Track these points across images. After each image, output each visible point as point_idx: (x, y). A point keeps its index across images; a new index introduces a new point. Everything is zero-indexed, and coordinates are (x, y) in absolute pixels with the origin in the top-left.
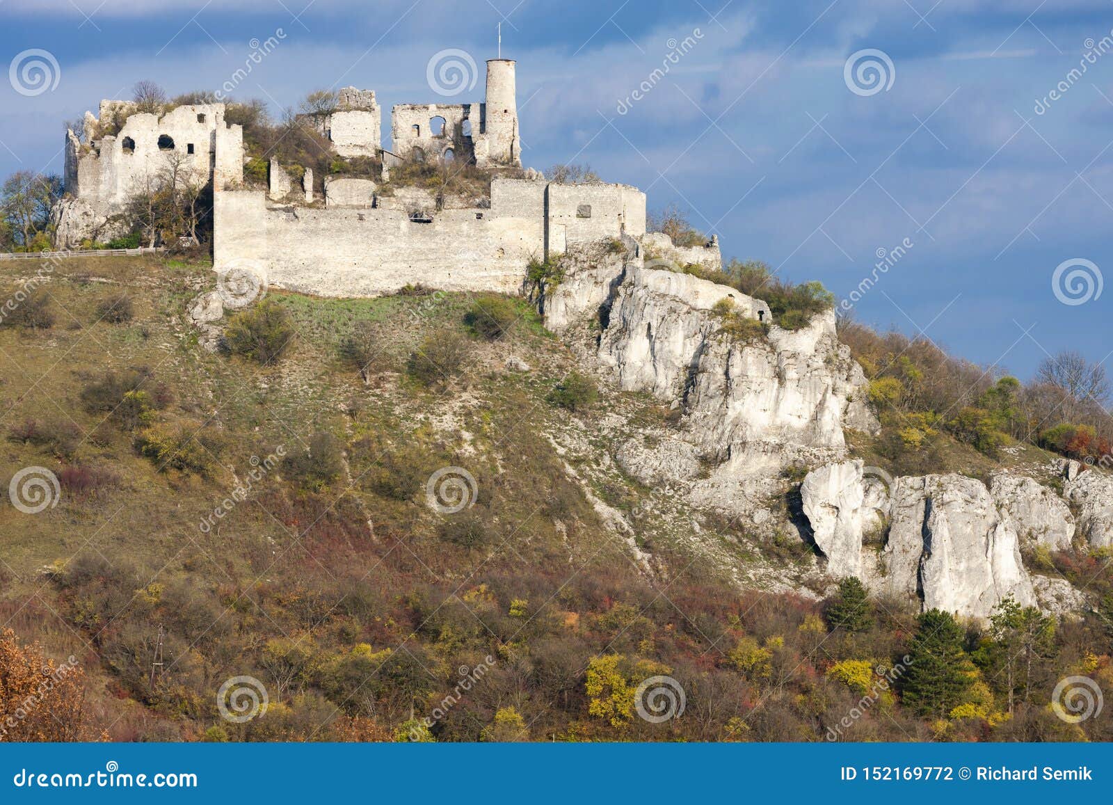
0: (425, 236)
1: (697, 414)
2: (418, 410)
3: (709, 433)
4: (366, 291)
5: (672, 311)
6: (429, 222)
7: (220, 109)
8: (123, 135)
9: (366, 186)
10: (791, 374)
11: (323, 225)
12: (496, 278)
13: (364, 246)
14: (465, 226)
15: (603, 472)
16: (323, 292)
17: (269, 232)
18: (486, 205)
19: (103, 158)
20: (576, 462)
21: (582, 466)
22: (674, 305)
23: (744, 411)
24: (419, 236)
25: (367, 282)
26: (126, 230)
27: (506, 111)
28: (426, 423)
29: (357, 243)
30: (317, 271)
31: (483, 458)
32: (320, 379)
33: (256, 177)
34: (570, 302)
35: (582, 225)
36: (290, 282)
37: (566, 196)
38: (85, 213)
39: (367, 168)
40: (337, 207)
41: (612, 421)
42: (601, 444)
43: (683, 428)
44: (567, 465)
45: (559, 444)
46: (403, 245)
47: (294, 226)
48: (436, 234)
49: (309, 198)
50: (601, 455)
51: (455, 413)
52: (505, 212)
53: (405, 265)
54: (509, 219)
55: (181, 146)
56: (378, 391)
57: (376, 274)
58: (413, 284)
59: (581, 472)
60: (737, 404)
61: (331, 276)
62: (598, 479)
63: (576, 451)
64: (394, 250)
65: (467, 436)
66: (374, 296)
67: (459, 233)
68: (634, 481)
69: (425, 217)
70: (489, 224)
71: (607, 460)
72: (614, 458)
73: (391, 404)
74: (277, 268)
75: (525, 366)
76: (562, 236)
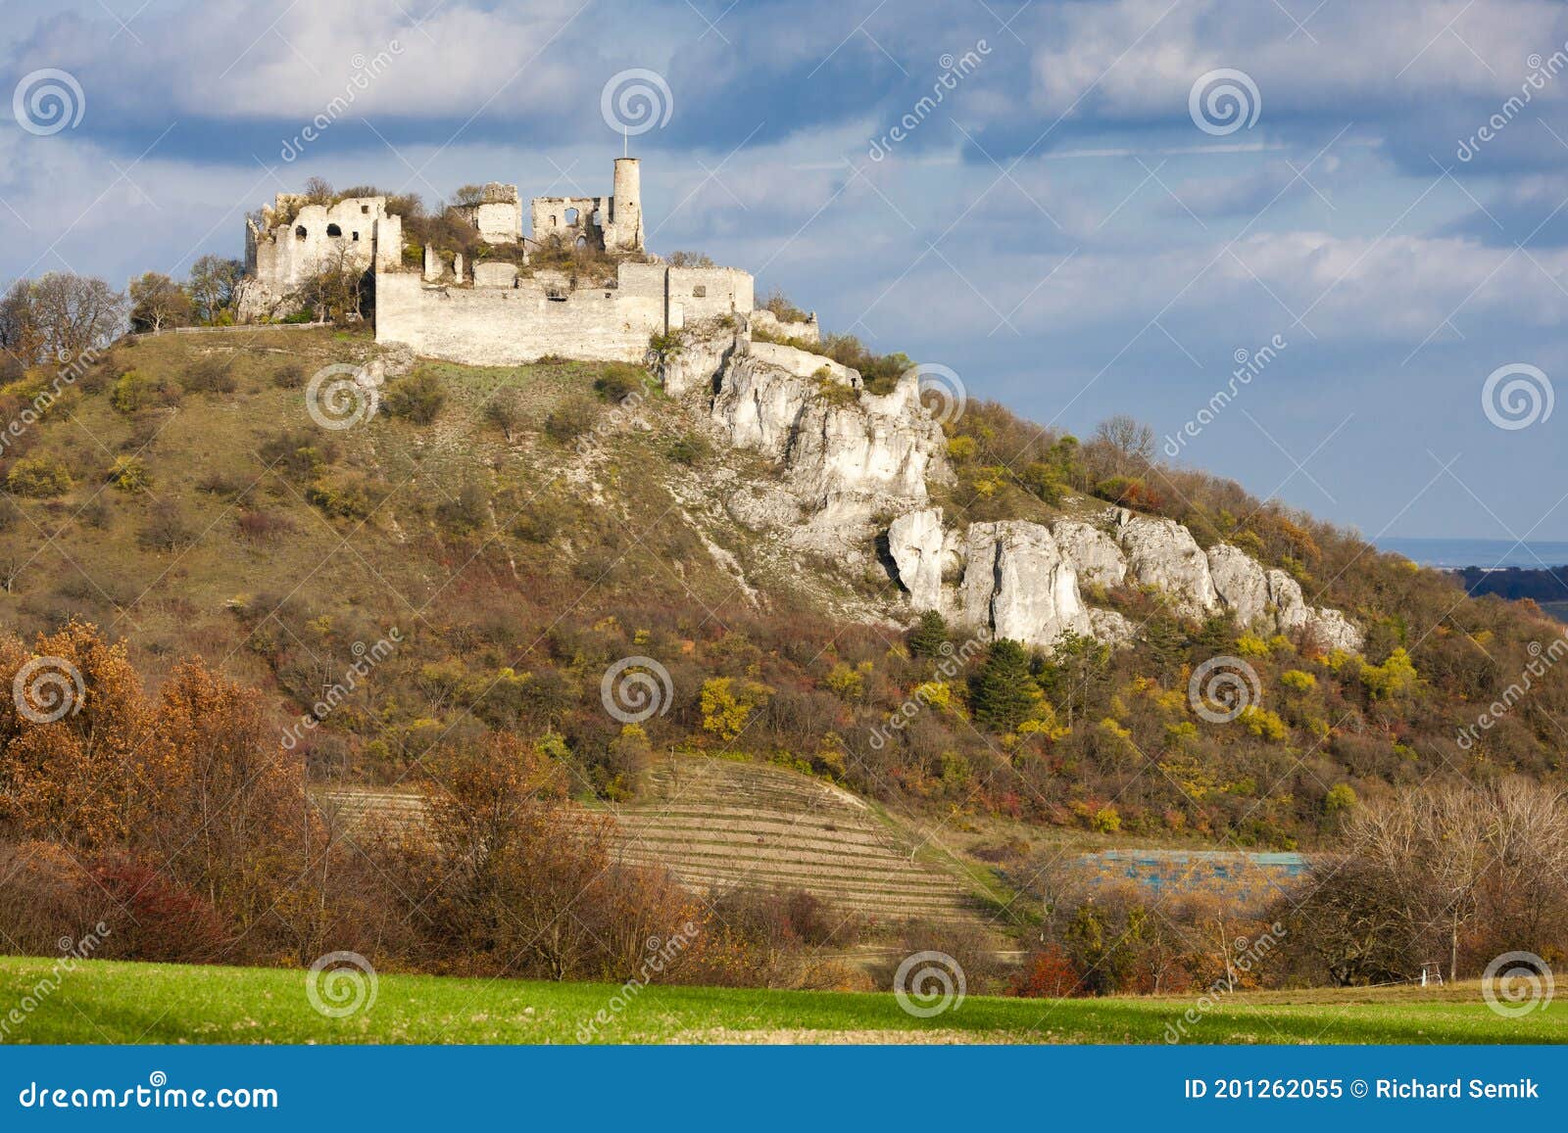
0: (560, 312)
1: (798, 468)
2: (555, 464)
3: (808, 484)
4: (509, 360)
5: (776, 378)
6: (564, 300)
7: (381, 202)
8: (296, 224)
9: (509, 269)
10: (880, 433)
11: (471, 303)
12: (622, 349)
13: (507, 321)
14: (595, 304)
15: (715, 518)
16: (471, 362)
17: (424, 309)
18: (613, 286)
19: (279, 244)
20: (693, 510)
21: (699, 514)
22: (777, 373)
23: (839, 465)
24: (555, 313)
25: (510, 353)
26: (299, 307)
27: (631, 204)
28: (562, 476)
29: (501, 319)
30: (466, 343)
31: (612, 506)
32: (469, 437)
33: (412, 261)
34: (686, 369)
35: (697, 303)
36: (442, 353)
37: (684, 278)
38: (264, 293)
39: (509, 253)
40: (484, 287)
41: (723, 475)
42: (714, 495)
43: (786, 480)
44: (685, 513)
45: (678, 494)
46: (542, 321)
47: (445, 304)
48: (571, 311)
49: (459, 279)
50: (715, 504)
51: (586, 467)
52: (630, 293)
53: (543, 338)
54: (634, 298)
55: (347, 234)
56: (519, 448)
57: (518, 346)
58: (551, 355)
59: (697, 520)
60: (833, 460)
61: (478, 347)
62: (711, 524)
63: (692, 500)
64: (534, 325)
65: (597, 487)
66: (516, 365)
67: (590, 311)
68: (742, 526)
69: (561, 297)
70: (616, 302)
71: (719, 508)
72: (725, 506)
73: (530, 459)
74: (432, 340)
75: (648, 427)
76: (681, 313)
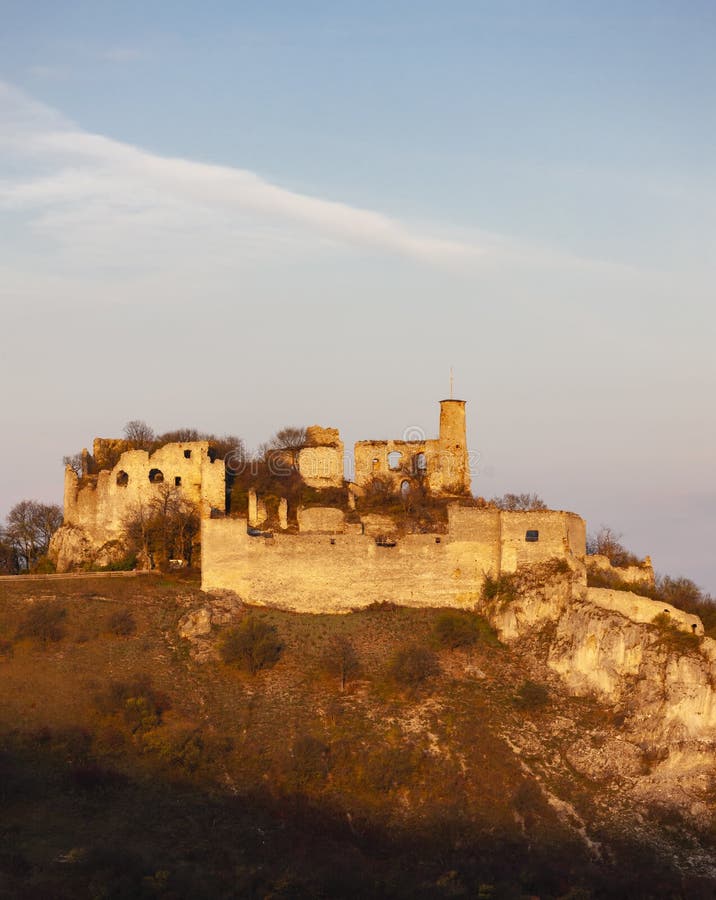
0: (390, 558)
1: (640, 717)
2: (389, 714)
3: (649, 733)
4: (338, 607)
5: (614, 624)
6: (393, 545)
7: (205, 446)
8: (118, 468)
9: (335, 513)
11: (299, 549)
12: (454, 595)
13: (336, 567)
14: (425, 550)
15: (554, 769)
16: (299, 609)
17: (251, 556)
18: (444, 532)
19: (100, 491)
20: (531, 761)
21: (537, 764)
22: (615, 619)
23: (681, 714)
24: (385, 558)
25: (339, 600)
26: (121, 555)
27: (457, 446)
28: (397, 726)
29: (330, 565)
30: (294, 589)
31: (448, 757)
32: (300, 686)
33: (234, 507)
34: (520, 615)
35: (530, 547)
36: (269, 600)
37: (516, 522)
38: (84, 539)
39: (335, 497)
40: (309, 533)
41: (560, 723)
42: (554, 744)
43: (627, 729)
44: (523, 764)
45: (515, 744)
46: (370, 567)
47: (271, 550)
48: (400, 556)
49: (284, 525)
50: (553, 754)
51: (421, 717)
52: (460, 538)
53: (373, 584)
54: (466, 544)
55: (169, 479)
56: (352, 697)
57: (347, 592)
58: (380, 601)
59: (536, 771)
61: (306, 594)
62: (551, 775)
63: (530, 751)
64: (363, 571)
65: (433, 737)
66: (345, 612)
67: (420, 556)
68: (582, 776)
69: (389, 541)
70: (448, 547)
71: (557, 759)
72: (563, 757)
73: (364, 709)
74: (258, 587)
75: (482, 675)
76: (514, 557)
